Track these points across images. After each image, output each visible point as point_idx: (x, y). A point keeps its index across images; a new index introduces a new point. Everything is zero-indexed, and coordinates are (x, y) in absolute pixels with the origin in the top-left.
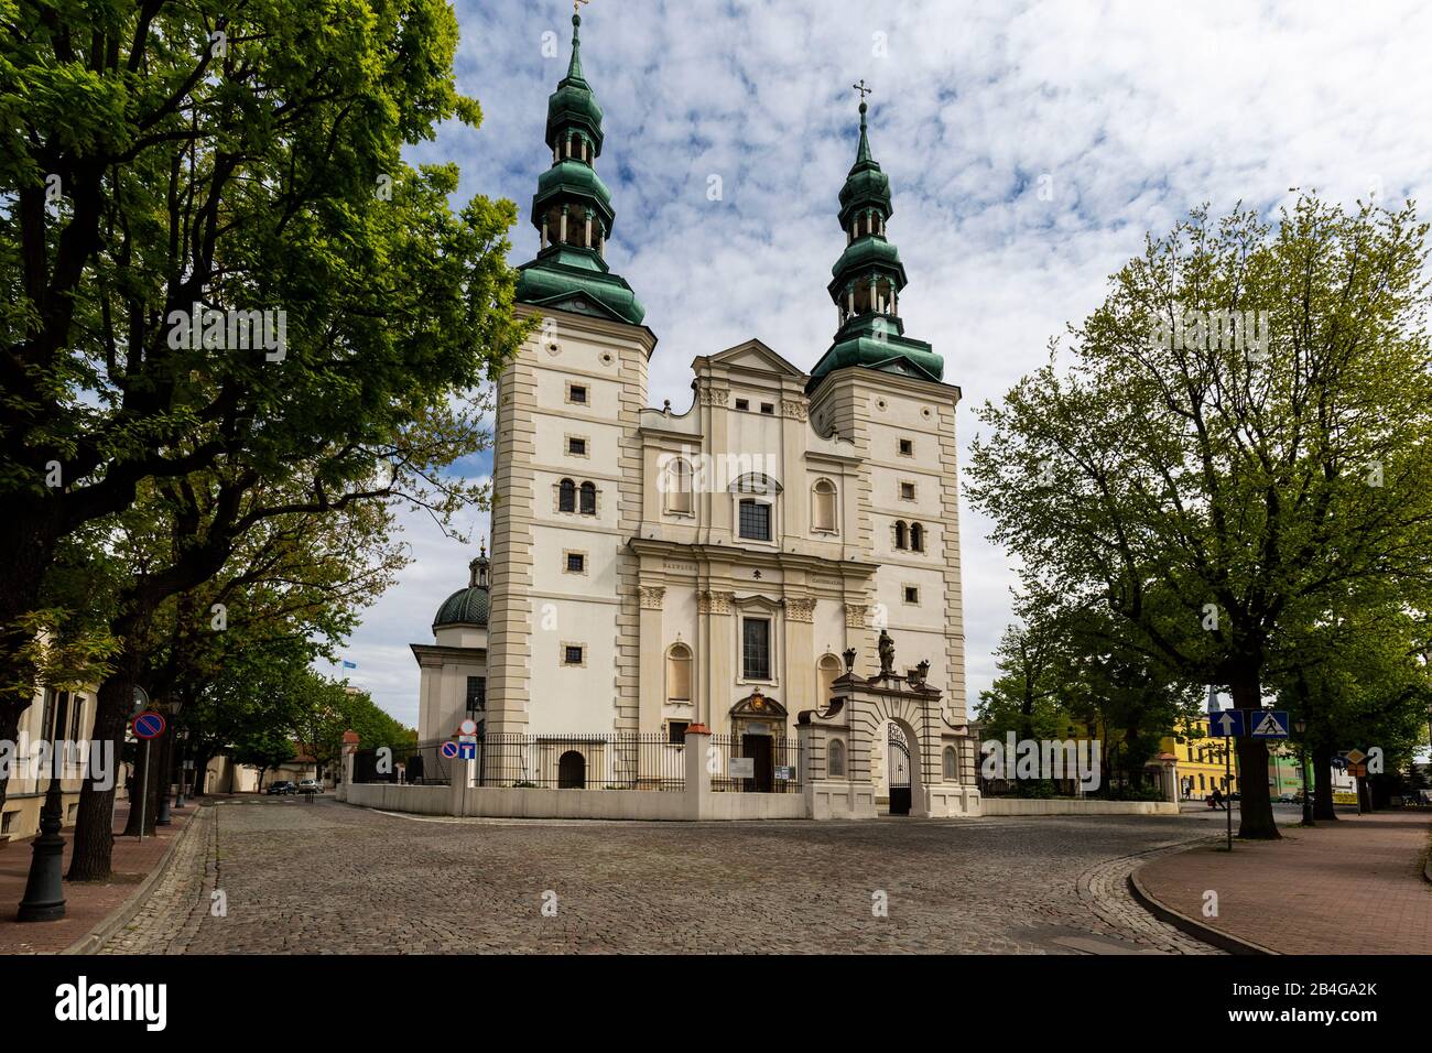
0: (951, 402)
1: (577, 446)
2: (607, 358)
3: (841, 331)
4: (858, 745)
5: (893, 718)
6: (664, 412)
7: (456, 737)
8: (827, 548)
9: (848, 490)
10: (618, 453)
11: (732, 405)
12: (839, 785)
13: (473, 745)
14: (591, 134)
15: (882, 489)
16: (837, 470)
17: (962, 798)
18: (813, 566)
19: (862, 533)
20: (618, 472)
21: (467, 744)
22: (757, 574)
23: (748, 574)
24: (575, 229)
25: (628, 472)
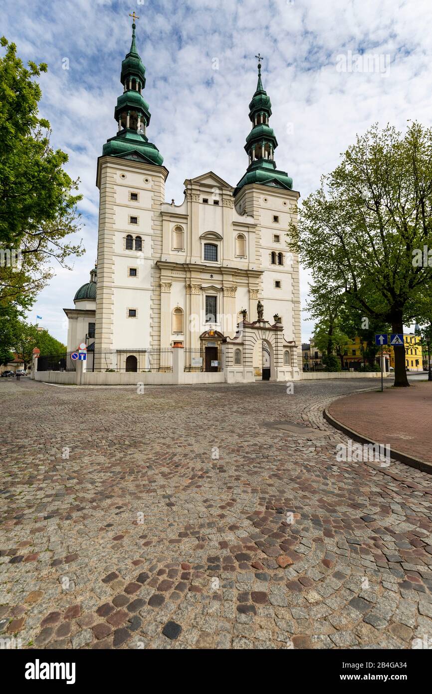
0: (296, 199)
1: (134, 220)
2: (147, 180)
3: (250, 167)
4: (247, 351)
5: (262, 339)
6: (172, 205)
7: (78, 350)
8: (241, 264)
9: (251, 238)
10: (152, 223)
11: (201, 201)
12: (239, 368)
13: (85, 354)
14: (140, 79)
15: (265, 238)
16: (246, 229)
17: (292, 372)
18: (236, 272)
19: (257, 258)
20: (151, 232)
21: (82, 353)
22: (212, 276)
23: (207, 276)
24: (134, 122)
25: (156, 231)
